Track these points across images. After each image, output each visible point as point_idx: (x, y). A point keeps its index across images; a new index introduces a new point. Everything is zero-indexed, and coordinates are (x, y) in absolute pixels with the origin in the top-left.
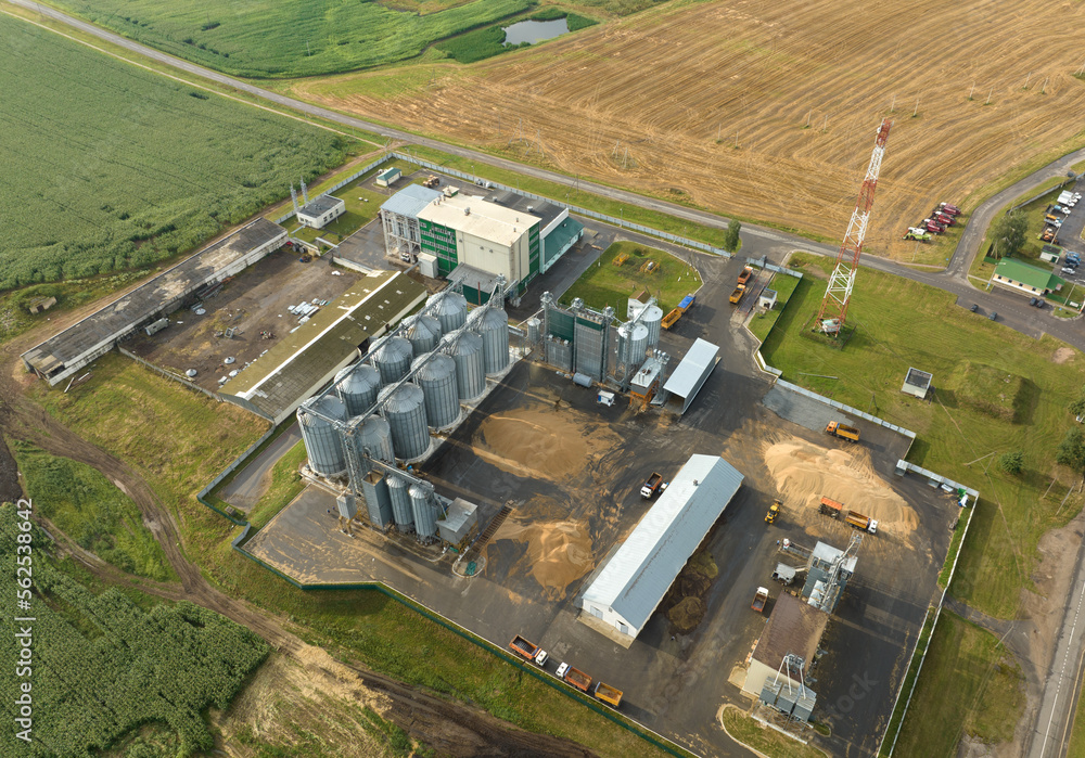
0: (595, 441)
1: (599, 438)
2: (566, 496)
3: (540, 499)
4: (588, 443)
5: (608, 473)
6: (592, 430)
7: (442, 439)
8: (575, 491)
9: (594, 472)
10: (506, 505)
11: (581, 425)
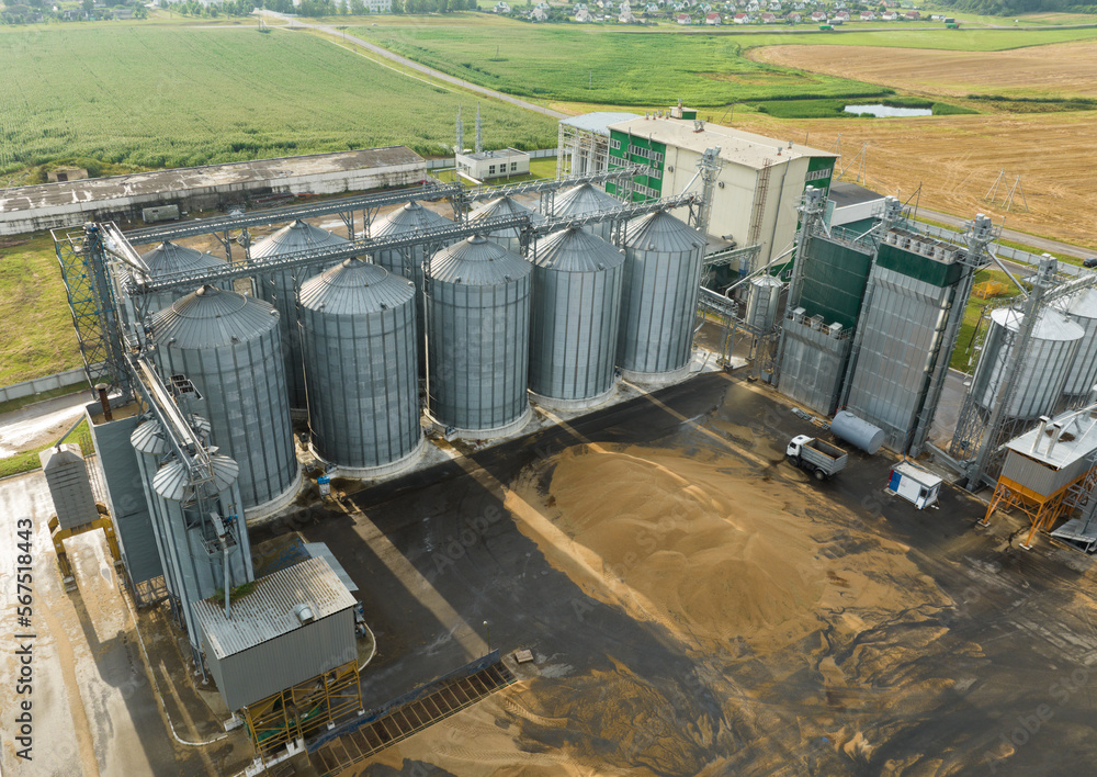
0: (857, 579)
1: (871, 575)
2: (711, 705)
3: (619, 681)
4: (832, 575)
5: (880, 682)
6: (854, 549)
7: (451, 454)
8: (743, 702)
9: (829, 662)
10: (507, 660)
11: (823, 529)
